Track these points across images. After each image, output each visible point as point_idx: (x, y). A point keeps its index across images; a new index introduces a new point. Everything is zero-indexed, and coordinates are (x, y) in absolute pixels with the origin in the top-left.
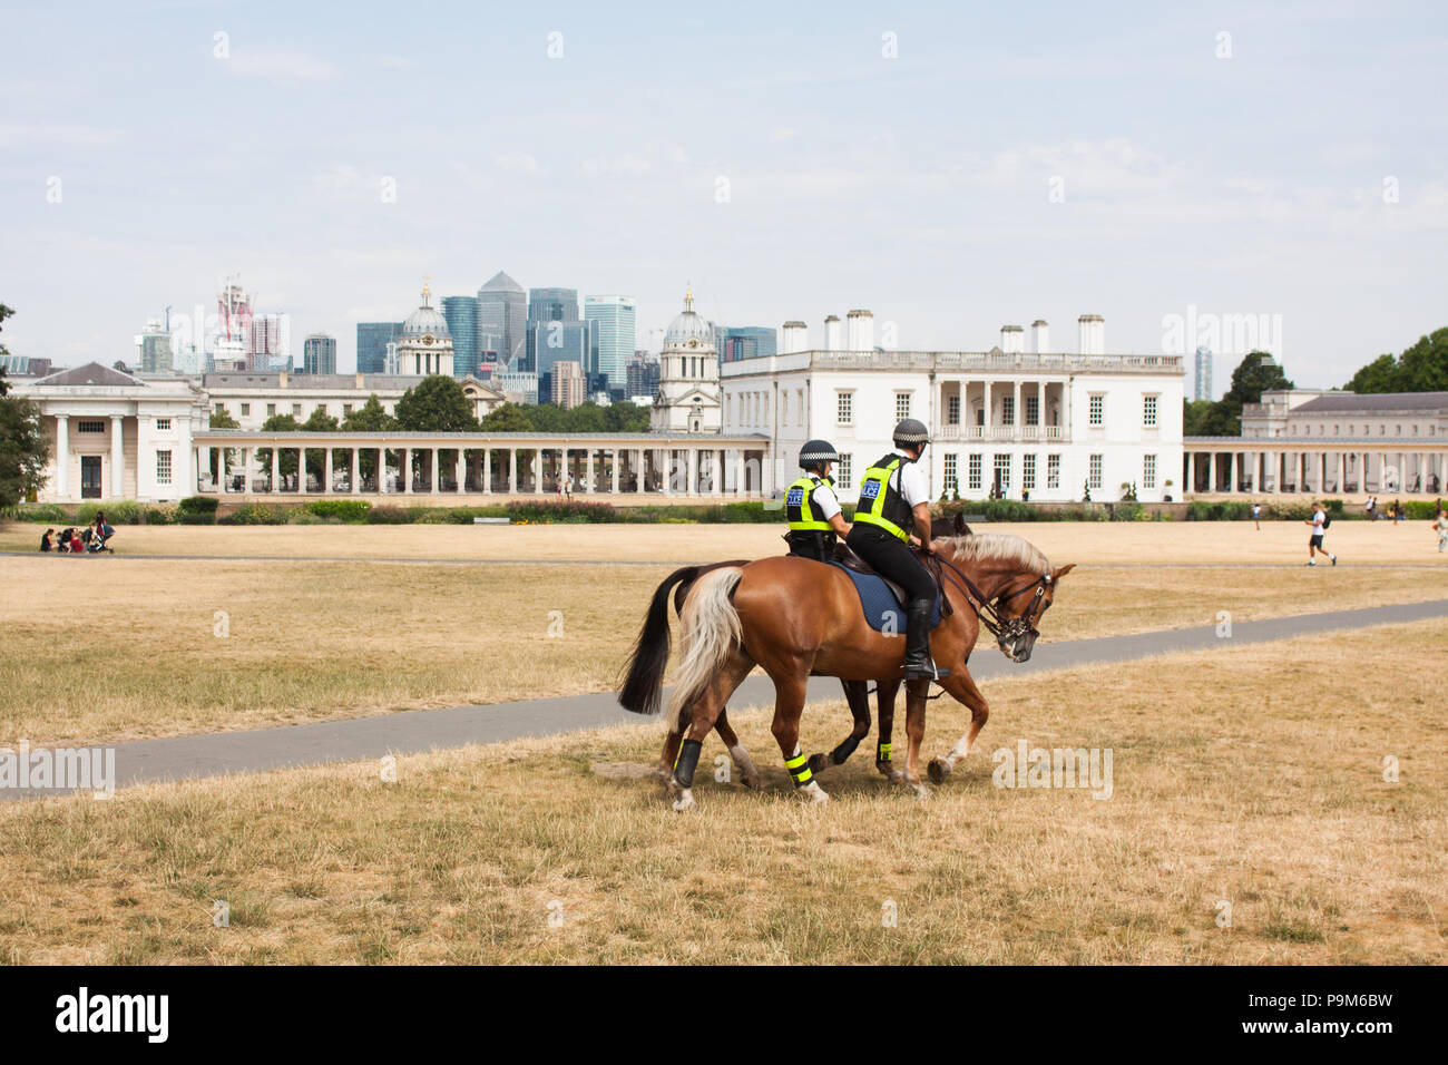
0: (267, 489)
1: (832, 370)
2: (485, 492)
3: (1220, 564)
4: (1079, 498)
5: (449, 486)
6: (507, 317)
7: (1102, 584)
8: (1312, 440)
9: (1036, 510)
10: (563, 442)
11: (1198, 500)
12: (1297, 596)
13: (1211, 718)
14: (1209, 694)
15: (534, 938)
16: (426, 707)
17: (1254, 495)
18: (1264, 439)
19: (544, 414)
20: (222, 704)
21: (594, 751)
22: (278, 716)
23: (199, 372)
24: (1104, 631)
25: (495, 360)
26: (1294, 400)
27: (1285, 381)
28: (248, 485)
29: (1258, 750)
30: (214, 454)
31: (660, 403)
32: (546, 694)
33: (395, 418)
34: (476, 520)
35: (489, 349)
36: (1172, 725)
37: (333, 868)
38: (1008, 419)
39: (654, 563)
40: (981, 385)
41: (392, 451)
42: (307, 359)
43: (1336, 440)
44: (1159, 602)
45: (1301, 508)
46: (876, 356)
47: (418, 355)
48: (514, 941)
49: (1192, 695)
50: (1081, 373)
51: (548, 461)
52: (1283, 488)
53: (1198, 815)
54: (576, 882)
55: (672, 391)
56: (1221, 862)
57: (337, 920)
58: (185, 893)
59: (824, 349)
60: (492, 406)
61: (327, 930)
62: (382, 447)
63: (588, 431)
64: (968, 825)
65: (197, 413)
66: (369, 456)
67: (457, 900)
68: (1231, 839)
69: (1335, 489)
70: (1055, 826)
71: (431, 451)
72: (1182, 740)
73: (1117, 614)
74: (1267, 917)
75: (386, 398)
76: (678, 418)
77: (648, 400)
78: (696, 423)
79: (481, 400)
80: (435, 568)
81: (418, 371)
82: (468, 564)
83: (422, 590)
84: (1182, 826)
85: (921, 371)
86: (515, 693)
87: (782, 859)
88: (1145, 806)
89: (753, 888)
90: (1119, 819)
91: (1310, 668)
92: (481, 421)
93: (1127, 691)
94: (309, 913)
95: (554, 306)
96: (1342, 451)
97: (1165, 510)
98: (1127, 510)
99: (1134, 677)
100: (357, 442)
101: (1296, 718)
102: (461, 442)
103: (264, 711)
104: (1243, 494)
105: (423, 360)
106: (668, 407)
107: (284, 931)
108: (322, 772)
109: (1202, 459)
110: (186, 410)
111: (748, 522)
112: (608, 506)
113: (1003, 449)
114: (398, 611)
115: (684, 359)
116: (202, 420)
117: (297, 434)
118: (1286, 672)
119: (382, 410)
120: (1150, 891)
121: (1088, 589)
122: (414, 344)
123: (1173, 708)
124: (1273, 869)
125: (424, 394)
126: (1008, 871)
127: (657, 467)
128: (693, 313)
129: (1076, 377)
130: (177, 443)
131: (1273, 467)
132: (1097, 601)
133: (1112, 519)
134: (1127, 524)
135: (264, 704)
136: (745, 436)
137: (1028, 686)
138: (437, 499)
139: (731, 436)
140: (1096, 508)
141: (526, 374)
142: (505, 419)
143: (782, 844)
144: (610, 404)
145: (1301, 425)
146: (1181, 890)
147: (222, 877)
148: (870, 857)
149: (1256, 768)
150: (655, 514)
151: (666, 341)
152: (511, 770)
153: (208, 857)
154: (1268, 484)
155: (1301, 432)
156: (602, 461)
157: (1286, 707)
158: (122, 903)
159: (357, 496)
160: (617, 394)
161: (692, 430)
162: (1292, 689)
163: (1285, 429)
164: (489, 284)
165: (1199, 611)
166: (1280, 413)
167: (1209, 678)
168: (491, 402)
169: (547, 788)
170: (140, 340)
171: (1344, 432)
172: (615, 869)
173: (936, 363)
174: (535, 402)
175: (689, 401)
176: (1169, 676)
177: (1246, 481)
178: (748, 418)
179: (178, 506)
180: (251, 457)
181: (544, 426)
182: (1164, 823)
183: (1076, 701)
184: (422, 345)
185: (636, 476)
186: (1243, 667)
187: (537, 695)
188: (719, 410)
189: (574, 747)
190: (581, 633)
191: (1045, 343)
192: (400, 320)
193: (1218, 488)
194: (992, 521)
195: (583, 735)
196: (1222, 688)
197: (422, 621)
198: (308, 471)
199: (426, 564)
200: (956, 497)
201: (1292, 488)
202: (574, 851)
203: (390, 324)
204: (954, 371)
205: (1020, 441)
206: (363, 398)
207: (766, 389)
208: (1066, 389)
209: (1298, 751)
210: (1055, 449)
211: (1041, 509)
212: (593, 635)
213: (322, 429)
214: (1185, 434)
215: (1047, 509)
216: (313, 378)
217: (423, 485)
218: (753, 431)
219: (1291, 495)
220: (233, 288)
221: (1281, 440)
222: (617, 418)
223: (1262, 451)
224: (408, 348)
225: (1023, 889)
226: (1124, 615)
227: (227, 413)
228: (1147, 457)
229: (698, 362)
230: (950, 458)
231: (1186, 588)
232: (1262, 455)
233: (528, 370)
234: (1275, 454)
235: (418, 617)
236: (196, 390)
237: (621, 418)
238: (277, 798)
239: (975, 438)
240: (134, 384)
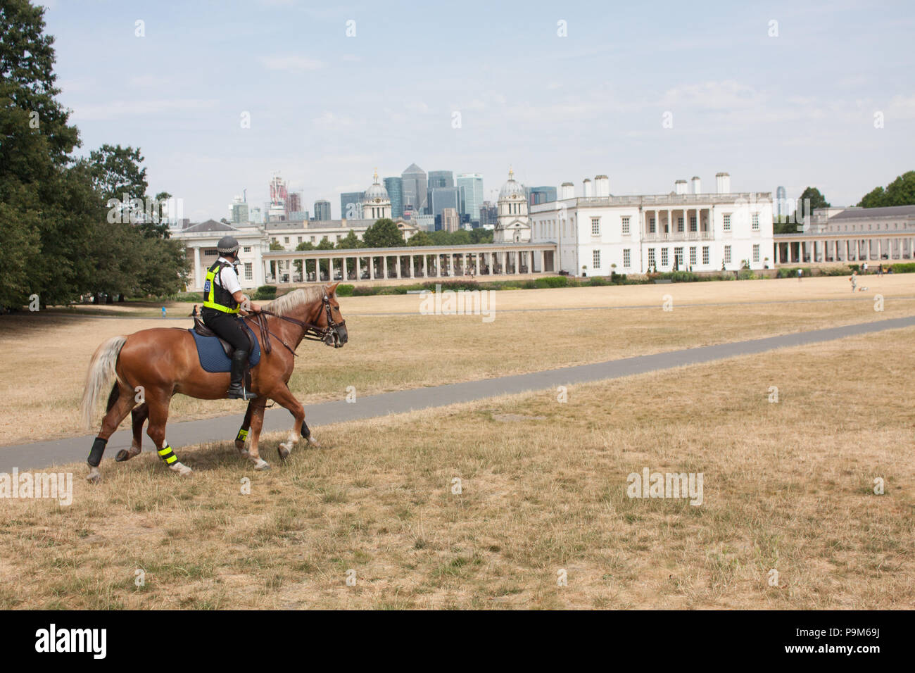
0: (301, 280)
1: (588, 207)
2: (411, 277)
3: (799, 300)
4: (720, 269)
5: (393, 275)
6: (417, 187)
7: (738, 313)
8: (841, 233)
9: (697, 276)
10: (450, 250)
11: (782, 267)
12: (842, 316)
13: (807, 382)
14: (805, 368)
15: (483, 504)
16: (402, 389)
17: (812, 264)
18: (816, 234)
19: (437, 236)
20: (299, 391)
21: (492, 408)
22: (329, 396)
23: (262, 222)
24: (743, 338)
25: (411, 209)
26: (831, 213)
27: (825, 203)
28: (291, 279)
29: (837, 397)
30: (273, 264)
31: (498, 228)
32: (462, 381)
33: (363, 241)
34: (408, 292)
35: (409, 204)
36: (789, 385)
37: (375, 472)
38: (681, 229)
39: (503, 311)
40: (666, 212)
41: (362, 259)
42: (316, 213)
43: (854, 233)
44: (770, 323)
45: (837, 270)
46: (610, 199)
47: (373, 209)
48: (473, 506)
49: (797, 369)
50: (718, 203)
51: (443, 260)
52: (827, 259)
53: (813, 431)
54: (498, 476)
55: (505, 222)
56: (829, 456)
57: (382, 498)
58: (303, 486)
59: (582, 196)
60: (412, 233)
61: (378, 504)
62: (358, 257)
63: (461, 244)
64: (694, 441)
65: (263, 243)
66: (352, 262)
67: (440, 486)
68: (832, 444)
69: (854, 259)
70: (740, 440)
71: (383, 258)
72: (796, 393)
73: (750, 329)
74: (858, 483)
75: (358, 231)
76: (508, 235)
77: (492, 227)
78: (518, 238)
79: (406, 230)
80: (392, 318)
81: (374, 217)
82: (409, 315)
83: (387, 329)
84: (806, 438)
85: (634, 206)
86: (446, 381)
87: (602, 461)
88: (783, 428)
89: (589, 476)
90: (772, 435)
91: (856, 353)
92: (407, 241)
93: (763, 369)
94: (367, 495)
95: (441, 180)
96: (858, 239)
97: (765, 273)
98: (745, 274)
99: (764, 361)
100: (345, 254)
101: (853, 380)
102: (398, 252)
103: (321, 394)
104: (805, 263)
105: (376, 211)
106: (502, 230)
107: (356, 504)
108: (357, 424)
109: (783, 246)
110: (258, 242)
111: (548, 288)
112: (475, 282)
113: (679, 245)
114: (377, 340)
115: (510, 205)
116: (266, 246)
117: (313, 252)
118: (844, 356)
119: (356, 238)
120: (794, 472)
121: (731, 316)
122: (371, 203)
123: (788, 377)
124: (857, 458)
125: (377, 229)
126: (719, 464)
127: (499, 262)
128: (514, 181)
129: (716, 206)
130: (254, 259)
131: (821, 248)
132: (737, 322)
133: (737, 279)
134: (745, 281)
135: (321, 391)
136: (544, 243)
137: (709, 368)
138: (387, 282)
139: (537, 243)
140: (729, 274)
141: (428, 216)
142: (418, 240)
143: (600, 453)
144: (472, 229)
145: (835, 226)
146: (811, 470)
147: (320, 478)
148: (647, 458)
149: (839, 406)
150: (499, 286)
151: (501, 196)
152: (453, 420)
153: (311, 468)
154: (819, 258)
155: (835, 229)
156: (471, 259)
157: (846, 374)
158: (273, 492)
159: (346, 282)
160: (475, 224)
161: (516, 241)
162: (849, 365)
163: (826, 228)
164: (407, 170)
165: (792, 326)
166: (823, 220)
167: (804, 360)
168: (412, 231)
169: (473, 428)
170: (231, 207)
171: (858, 228)
172: (517, 468)
173: (642, 201)
174: (433, 230)
175: (513, 226)
176: (783, 360)
177: (807, 257)
178: (545, 233)
179: (256, 291)
180: (291, 265)
181: (438, 242)
182: (796, 437)
183: (737, 375)
184: (375, 203)
185: (488, 266)
186: (820, 354)
187: (458, 381)
188: (530, 231)
189: (482, 407)
190: (472, 348)
191: (699, 188)
192: (363, 191)
193: (793, 261)
194: (675, 282)
195: (485, 401)
196: (812, 365)
197: (390, 345)
198: (321, 271)
199: (387, 316)
200: (655, 271)
201: (831, 259)
202: (495, 460)
203: (357, 193)
204: (651, 205)
205: (687, 241)
206: (346, 232)
207: (554, 218)
208: (711, 212)
209: (858, 397)
210: (706, 244)
211: (700, 275)
212: (479, 349)
213: (326, 248)
214: (774, 233)
215: (703, 275)
216: (321, 223)
217: (379, 275)
218: (548, 240)
219: (831, 263)
220: (277, 178)
221: (825, 234)
222: (476, 236)
223: (815, 240)
224: (368, 205)
225: (728, 472)
226: (754, 329)
227: (278, 242)
228: (755, 246)
229: (517, 206)
230: (651, 250)
231: (781, 314)
232: (815, 243)
233: (429, 214)
234: (822, 242)
235: (387, 343)
236: (262, 232)
237: (479, 236)
238: (338, 438)
239: (664, 240)
240: (231, 230)
